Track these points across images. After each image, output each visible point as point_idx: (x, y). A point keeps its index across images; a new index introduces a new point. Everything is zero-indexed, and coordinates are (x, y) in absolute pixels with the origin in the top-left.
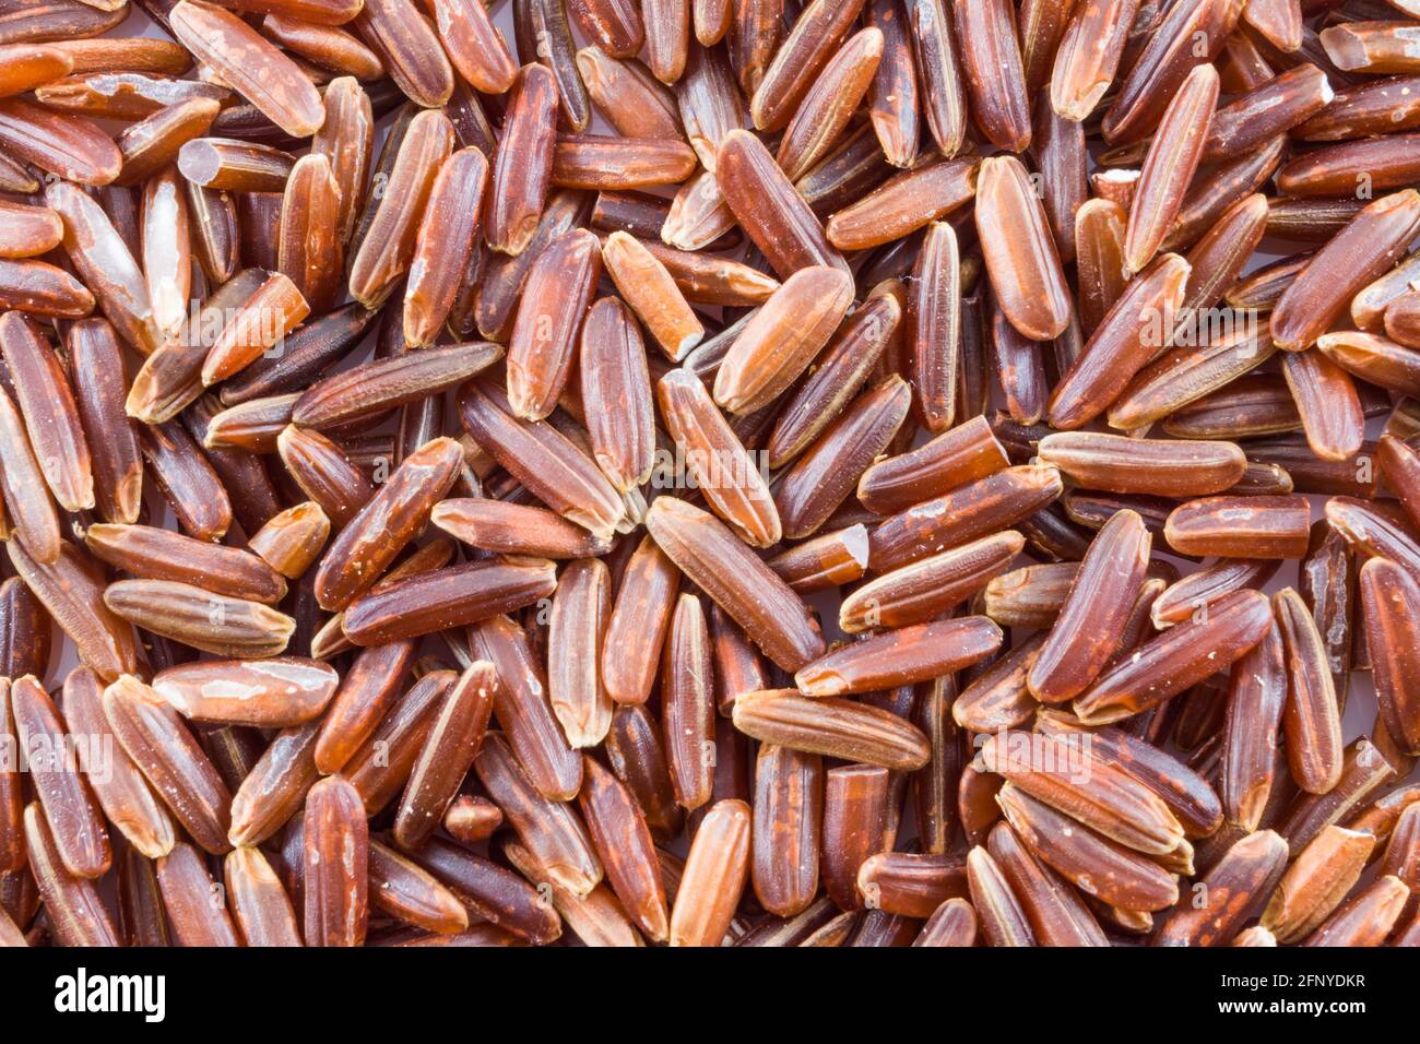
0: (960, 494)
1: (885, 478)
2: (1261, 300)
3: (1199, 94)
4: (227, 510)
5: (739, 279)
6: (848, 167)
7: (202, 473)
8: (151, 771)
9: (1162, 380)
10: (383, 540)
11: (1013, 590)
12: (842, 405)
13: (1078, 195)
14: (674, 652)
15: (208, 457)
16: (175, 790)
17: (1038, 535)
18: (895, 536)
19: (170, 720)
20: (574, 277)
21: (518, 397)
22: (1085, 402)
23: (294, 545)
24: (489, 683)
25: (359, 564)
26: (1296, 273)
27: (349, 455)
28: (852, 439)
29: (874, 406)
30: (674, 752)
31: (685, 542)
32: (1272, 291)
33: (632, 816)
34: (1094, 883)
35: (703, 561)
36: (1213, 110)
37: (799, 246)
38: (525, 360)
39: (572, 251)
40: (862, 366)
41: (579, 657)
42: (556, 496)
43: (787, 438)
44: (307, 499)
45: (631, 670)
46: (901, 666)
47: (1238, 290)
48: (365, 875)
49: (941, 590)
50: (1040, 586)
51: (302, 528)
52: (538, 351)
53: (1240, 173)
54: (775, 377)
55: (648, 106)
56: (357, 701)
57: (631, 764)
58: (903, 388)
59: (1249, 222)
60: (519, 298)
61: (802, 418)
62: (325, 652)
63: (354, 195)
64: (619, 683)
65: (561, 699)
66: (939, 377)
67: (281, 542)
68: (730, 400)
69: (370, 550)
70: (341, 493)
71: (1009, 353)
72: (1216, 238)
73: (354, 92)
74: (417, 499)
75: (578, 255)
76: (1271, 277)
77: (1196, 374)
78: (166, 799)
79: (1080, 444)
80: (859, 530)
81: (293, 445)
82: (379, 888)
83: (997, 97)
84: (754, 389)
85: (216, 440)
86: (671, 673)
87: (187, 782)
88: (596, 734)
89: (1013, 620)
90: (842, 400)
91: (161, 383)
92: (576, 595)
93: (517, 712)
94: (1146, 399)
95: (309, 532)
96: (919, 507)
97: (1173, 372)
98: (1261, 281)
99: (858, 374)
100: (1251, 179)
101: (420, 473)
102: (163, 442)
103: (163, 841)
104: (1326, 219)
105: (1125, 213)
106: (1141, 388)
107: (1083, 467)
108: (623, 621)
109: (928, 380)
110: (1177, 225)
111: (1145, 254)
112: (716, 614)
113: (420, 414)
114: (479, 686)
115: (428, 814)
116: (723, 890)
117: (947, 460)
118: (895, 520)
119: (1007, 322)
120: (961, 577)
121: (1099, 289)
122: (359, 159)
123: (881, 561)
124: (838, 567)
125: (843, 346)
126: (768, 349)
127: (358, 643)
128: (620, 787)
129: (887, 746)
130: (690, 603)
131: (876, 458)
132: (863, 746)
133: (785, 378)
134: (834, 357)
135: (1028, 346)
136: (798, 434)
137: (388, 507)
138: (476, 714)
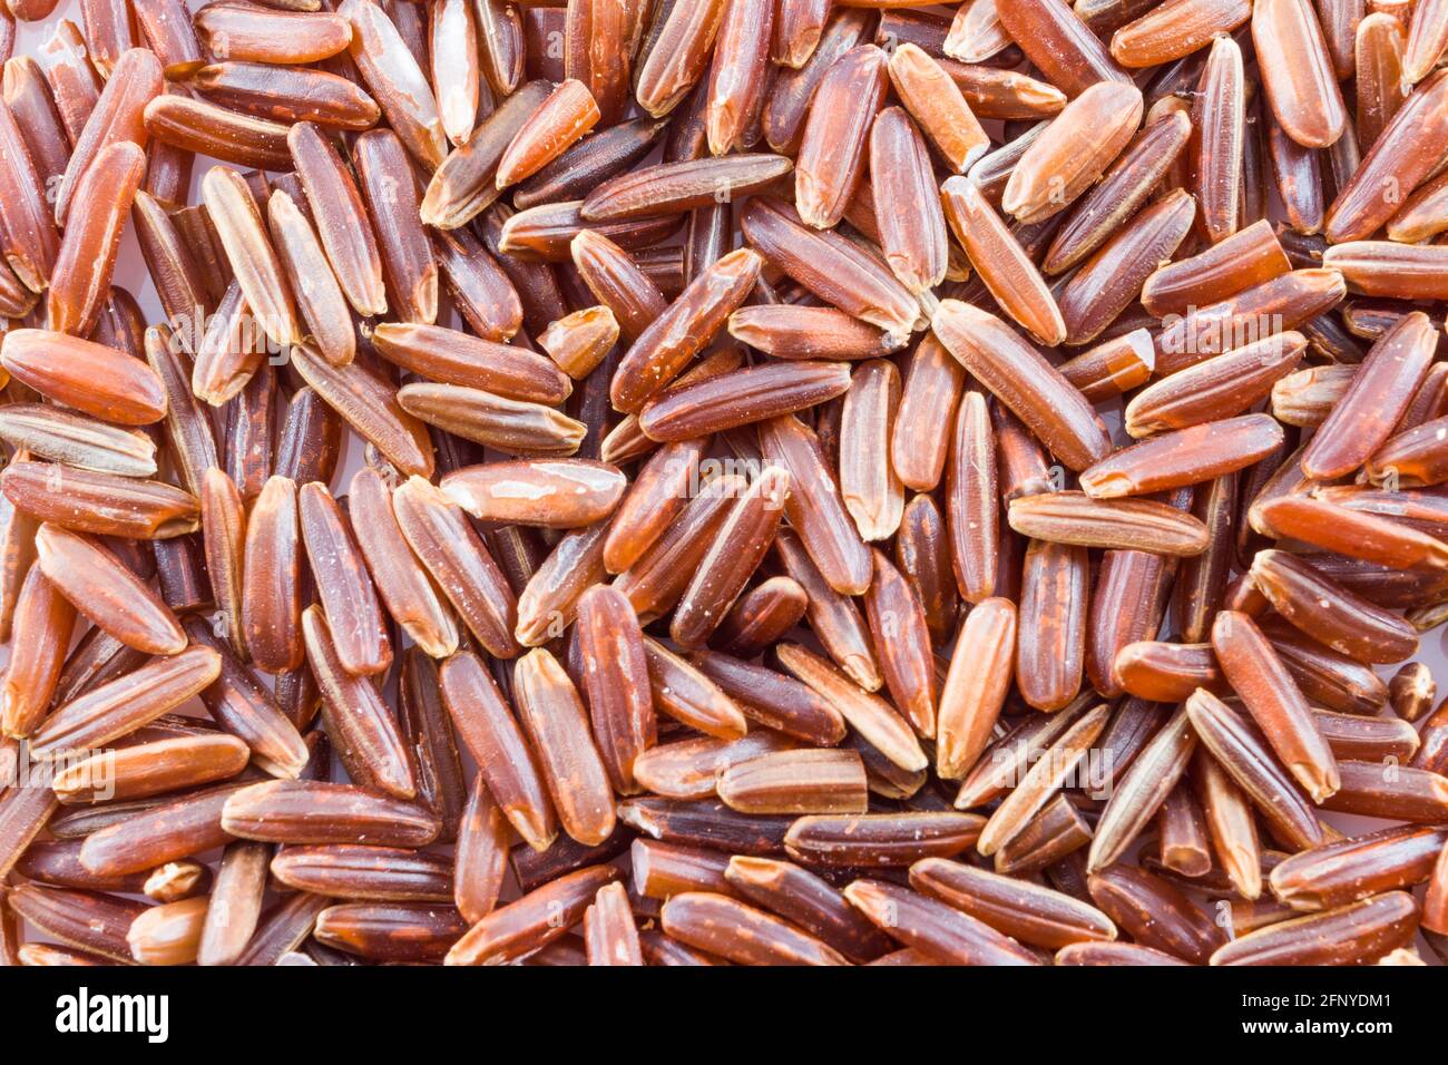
0: (1245, 297)
1: (1170, 282)
4: (518, 310)
5: (1026, 89)
7: (497, 277)
8: (438, 569)
9: (1443, 192)
10: (687, 342)
11: (1297, 391)
13: (1356, 11)
14: (959, 447)
15: (499, 262)
16: (461, 590)
17: (1319, 338)
19: (458, 521)
20: (863, 90)
21: (807, 204)
23: (583, 346)
24: (782, 488)
25: (657, 369)
27: (639, 264)
28: (1136, 248)
29: (1159, 217)
30: (958, 544)
31: (975, 343)
33: (912, 611)
35: (993, 361)
37: (1084, 60)
38: (814, 167)
39: (861, 65)
40: (1149, 178)
41: (871, 452)
42: (854, 297)
43: (1071, 245)
44: (597, 303)
45: (921, 455)
46: (1187, 466)
48: (645, 677)
49: (1224, 387)
50: (1325, 387)
51: (592, 331)
52: (827, 159)
56: (647, 502)
57: (922, 560)
58: (1187, 201)
60: (808, 110)
61: (1085, 225)
62: (615, 453)
63: (641, 9)
64: (910, 467)
65: (854, 493)
66: (1222, 190)
67: (571, 341)
68: (1020, 207)
69: (670, 354)
70: (632, 299)
71: (1288, 164)
74: (718, 307)
75: (867, 68)
78: (452, 599)
79: (1365, 254)
80: (1143, 333)
81: (586, 249)
82: (661, 693)
84: (1044, 197)
85: (511, 242)
86: (955, 469)
87: (473, 582)
88: (888, 526)
89: (1298, 419)
90: (1127, 210)
91: (453, 188)
92: (867, 393)
93: (810, 505)
94: (1426, 211)
95: (599, 334)
99: (1144, 185)
101: (723, 282)
102: (455, 246)
103: (448, 641)
105: (1406, 27)
106: (1421, 200)
107: (1369, 277)
108: (912, 408)
109: (1210, 194)
111: (1423, 66)
112: (1001, 411)
113: (709, 227)
114: (772, 489)
115: (707, 613)
116: (989, 683)
117: (1232, 263)
119: (1285, 134)
120: (1244, 373)
121: (1378, 105)
123: (1166, 364)
124: (1125, 370)
125: (1131, 156)
126: (1063, 159)
127: (655, 439)
128: (903, 582)
129: (1165, 530)
130: (976, 400)
131: (1161, 263)
132: (1141, 533)
133: (1075, 190)
134: (1121, 167)
135: (1307, 158)
136: (1080, 239)
137: (690, 315)
138: (765, 518)
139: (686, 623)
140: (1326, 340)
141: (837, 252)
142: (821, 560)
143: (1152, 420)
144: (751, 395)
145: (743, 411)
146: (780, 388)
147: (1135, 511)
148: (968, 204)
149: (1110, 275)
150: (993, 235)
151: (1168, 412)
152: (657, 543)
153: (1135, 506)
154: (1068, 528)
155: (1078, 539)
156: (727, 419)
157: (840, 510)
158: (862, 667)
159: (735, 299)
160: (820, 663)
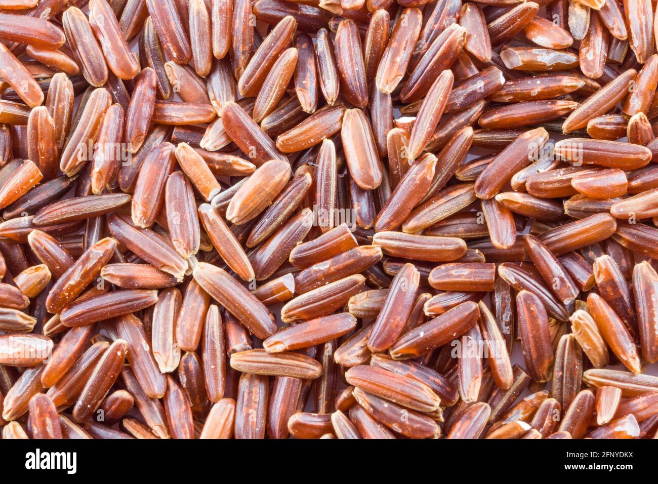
0: (336, 259)
1: (301, 252)
2: (471, 175)
3: (445, 83)
4: (4, 267)
5: (236, 163)
6: (286, 113)
9: (426, 210)
10: (79, 283)
11: (361, 302)
12: (282, 221)
13: (388, 126)
14: (206, 330)
17: (372, 276)
18: (307, 278)
20: (162, 164)
21: (136, 217)
22: (392, 221)
23: (34, 283)
24: (123, 350)
25: (67, 294)
26: (488, 163)
27: (61, 244)
28: (286, 236)
29: (297, 222)
30: (206, 376)
31: (212, 283)
32: (476, 171)
34: (400, 427)
35: (220, 290)
36: (450, 90)
37: (264, 149)
38: (140, 200)
39: (162, 152)
40: (292, 204)
41: (166, 331)
42: (157, 260)
43: (258, 234)
44: (42, 263)
45: (189, 335)
46: (310, 338)
47: (461, 170)
48: (61, 435)
49: (325, 301)
50: (373, 299)
51: (38, 276)
52: (145, 196)
53: (463, 117)
54: (255, 209)
55: (196, 88)
56: (62, 355)
57: (189, 381)
58: (311, 215)
59: (464, 139)
60: (138, 173)
61: (264, 226)
62: (49, 332)
63: (64, 126)
64: (184, 341)
65: (158, 350)
67: (28, 281)
68: (234, 218)
69: (72, 287)
70: (57, 261)
71: (357, 197)
72: (450, 147)
73: (64, 80)
74: (95, 265)
75: (165, 154)
76: (476, 165)
77: (442, 208)
79: (391, 237)
80: (290, 275)
81: (35, 239)
83: (353, 83)
84: (245, 213)
85: (0, 235)
86: (205, 340)
88: (172, 366)
89: (361, 315)
90: (283, 219)
92: (163, 304)
93: (137, 357)
94: (418, 219)
95: (41, 278)
96: (317, 264)
97: (431, 207)
98: (471, 166)
99: (291, 207)
100: (468, 120)
101: (97, 254)
104: (502, 139)
105: (409, 134)
106: (417, 214)
107: (393, 248)
108: (185, 313)
110: (433, 139)
111: (417, 152)
112: (227, 315)
113: (94, 225)
114: (118, 350)
115: (89, 406)
117: (329, 244)
118: (307, 271)
119: (355, 183)
120: (334, 294)
121: (398, 169)
122: (66, 111)
123: (300, 289)
124: (281, 293)
125: (284, 194)
126: (252, 196)
127: (67, 326)
128: (180, 391)
129: (301, 367)
130: (214, 309)
131: (298, 243)
132: (290, 369)
133: (259, 209)
134: (280, 199)
135: (366, 194)
136: (262, 232)
137: (82, 269)
138: (115, 363)
139: (79, 410)
140: (375, 277)
141: (150, 240)
142: (142, 382)
143: (293, 315)
144: (111, 306)
145: (107, 313)
146: (124, 303)
147: (287, 359)
148: (209, 217)
149: (275, 248)
150: (220, 230)
151: (300, 312)
152: (67, 373)
153: (287, 356)
154: (257, 367)
155: (261, 372)
156: (99, 317)
157: (151, 358)
158: (161, 431)
159: (103, 261)
160: (142, 427)
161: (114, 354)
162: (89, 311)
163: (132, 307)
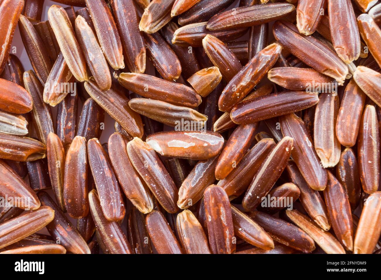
4: (180, 68)
7: (171, 54)
8: (145, 177)
10: (249, 84)
15: (172, 47)
16: (155, 186)
21: (301, 25)
23: (207, 84)
24: (290, 146)
25: (238, 94)
27: (230, 48)
30: (363, 170)
31: (371, 85)
33: (344, 198)
38: (304, 9)
41: (327, 130)
42: (321, 65)
44: (213, 65)
45: (349, 132)
48: (232, 223)
51: (210, 77)
52: (310, 6)
56: (233, 150)
57: (348, 176)
62: (219, 128)
64: (344, 137)
65: (320, 148)
67: (202, 81)
69: (244, 88)
70: (228, 64)
74: (264, 68)
78: (151, 189)
81: (209, 43)
82: (238, 230)
85: (177, 40)
86: (363, 138)
87: (160, 182)
88: (334, 162)
91: (153, 16)
92: (326, 105)
93: (302, 153)
95: (213, 79)
101: (266, 58)
102: (153, 40)
103: (149, 207)
108: (345, 112)
113: (259, 32)
114: (286, 146)
115: (258, 197)
116: (376, 229)
127: (237, 123)
128: (340, 185)
130: (371, 109)
137: (252, 71)
138: (283, 158)
139: (249, 201)
141: (314, 46)
142: (306, 176)
144: (278, 105)
145: (274, 112)
146: (290, 103)
148: (369, 26)
156: (267, 115)
157: (314, 155)
158: (322, 220)
159: (271, 64)
160: (304, 218)
161: (282, 149)
162: (258, 110)
163: (297, 107)
